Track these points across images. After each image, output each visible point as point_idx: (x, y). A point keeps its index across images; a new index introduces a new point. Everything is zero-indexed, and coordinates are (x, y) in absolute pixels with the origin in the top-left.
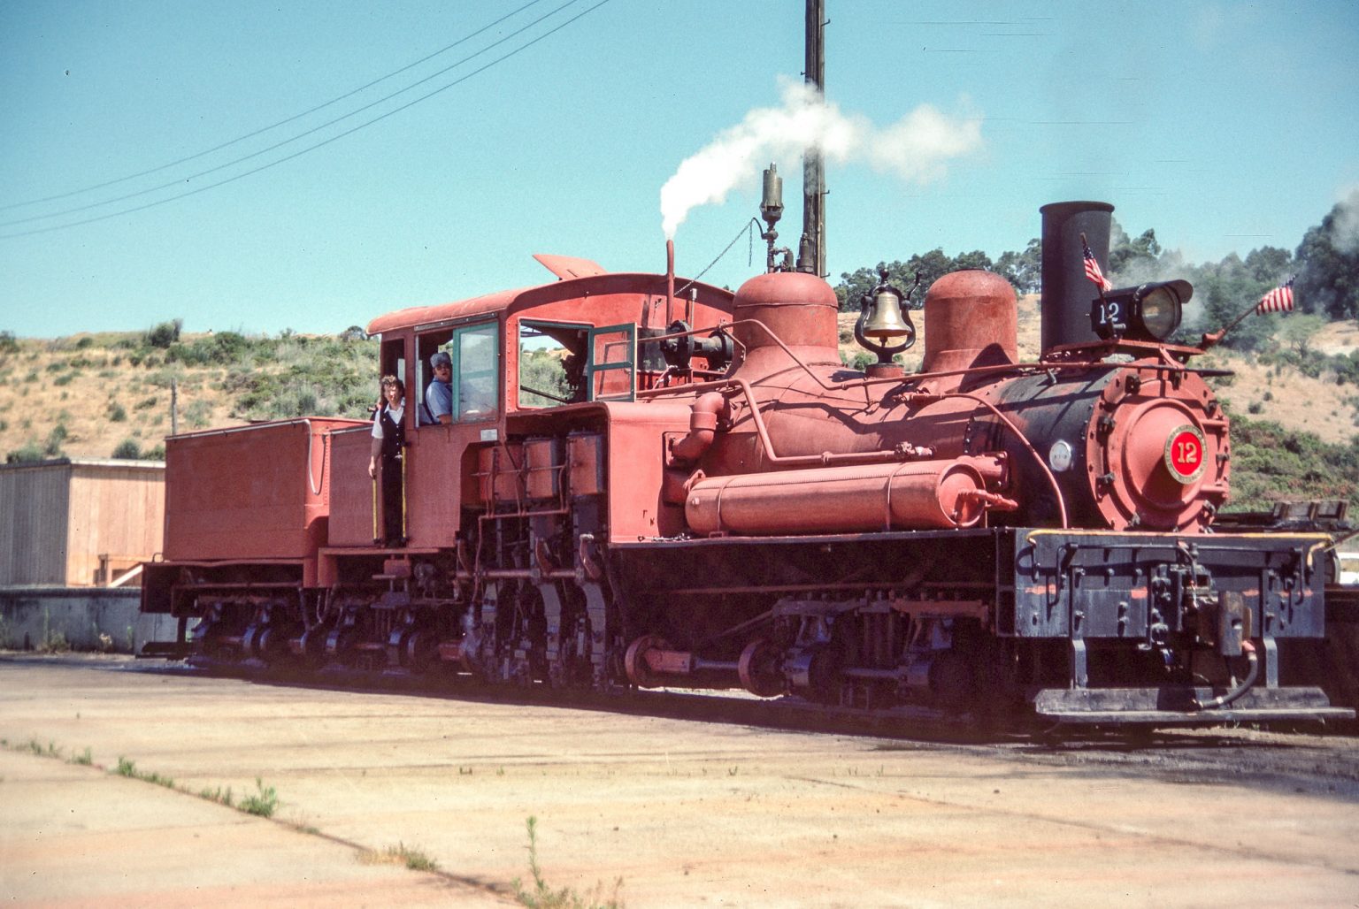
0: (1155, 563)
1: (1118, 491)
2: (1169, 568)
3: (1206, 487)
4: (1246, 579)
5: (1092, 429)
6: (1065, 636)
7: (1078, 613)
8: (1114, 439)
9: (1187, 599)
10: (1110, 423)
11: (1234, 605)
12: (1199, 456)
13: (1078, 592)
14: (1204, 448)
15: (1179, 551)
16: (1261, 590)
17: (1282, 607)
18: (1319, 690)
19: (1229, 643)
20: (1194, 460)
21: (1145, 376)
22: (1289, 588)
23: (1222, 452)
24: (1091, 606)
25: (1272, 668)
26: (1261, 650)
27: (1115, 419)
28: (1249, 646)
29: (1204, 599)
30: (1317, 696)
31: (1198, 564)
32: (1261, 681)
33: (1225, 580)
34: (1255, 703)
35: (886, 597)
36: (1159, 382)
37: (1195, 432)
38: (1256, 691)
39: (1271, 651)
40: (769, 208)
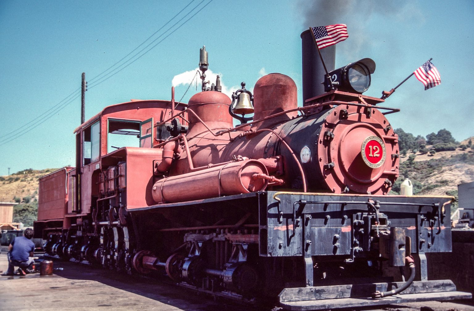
0: (356, 211)
1: (336, 173)
2: (362, 215)
3: (386, 172)
4: (408, 220)
5: (321, 138)
6: (301, 255)
7: (308, 241)
8: (334, 144)
9: (373, 232)
10: (331, 135)
11: (400, 237)
12: (381, 153)
13: (308, 229)
14: (384, 149)
15: (369, 205)
16: (417, 226)
17: (429, 235)
18: (449, 281)
19: (397, 258)
20: (378, 155)
21: (351, 111)
22: (432, 225)
23: (394, 153)
24: (316, 237)
25: (424, 270)
26: (417, 261)
27: (334, 133)
28: (410, 259)
29: (382, 232)
30: (450, 285)
31: (380, 212)
32: (418, 278)
33: (396, 220)
34: (415, 291)
35: (224, 233)
36: (358, 114)
37: (378, 140)
38: (415, 283)
39: (423, 261)
40: (202, 65)
